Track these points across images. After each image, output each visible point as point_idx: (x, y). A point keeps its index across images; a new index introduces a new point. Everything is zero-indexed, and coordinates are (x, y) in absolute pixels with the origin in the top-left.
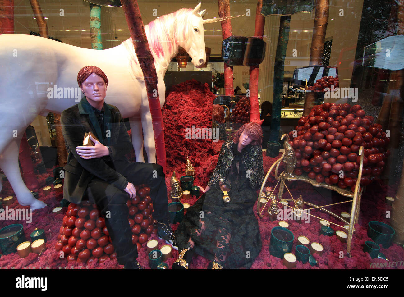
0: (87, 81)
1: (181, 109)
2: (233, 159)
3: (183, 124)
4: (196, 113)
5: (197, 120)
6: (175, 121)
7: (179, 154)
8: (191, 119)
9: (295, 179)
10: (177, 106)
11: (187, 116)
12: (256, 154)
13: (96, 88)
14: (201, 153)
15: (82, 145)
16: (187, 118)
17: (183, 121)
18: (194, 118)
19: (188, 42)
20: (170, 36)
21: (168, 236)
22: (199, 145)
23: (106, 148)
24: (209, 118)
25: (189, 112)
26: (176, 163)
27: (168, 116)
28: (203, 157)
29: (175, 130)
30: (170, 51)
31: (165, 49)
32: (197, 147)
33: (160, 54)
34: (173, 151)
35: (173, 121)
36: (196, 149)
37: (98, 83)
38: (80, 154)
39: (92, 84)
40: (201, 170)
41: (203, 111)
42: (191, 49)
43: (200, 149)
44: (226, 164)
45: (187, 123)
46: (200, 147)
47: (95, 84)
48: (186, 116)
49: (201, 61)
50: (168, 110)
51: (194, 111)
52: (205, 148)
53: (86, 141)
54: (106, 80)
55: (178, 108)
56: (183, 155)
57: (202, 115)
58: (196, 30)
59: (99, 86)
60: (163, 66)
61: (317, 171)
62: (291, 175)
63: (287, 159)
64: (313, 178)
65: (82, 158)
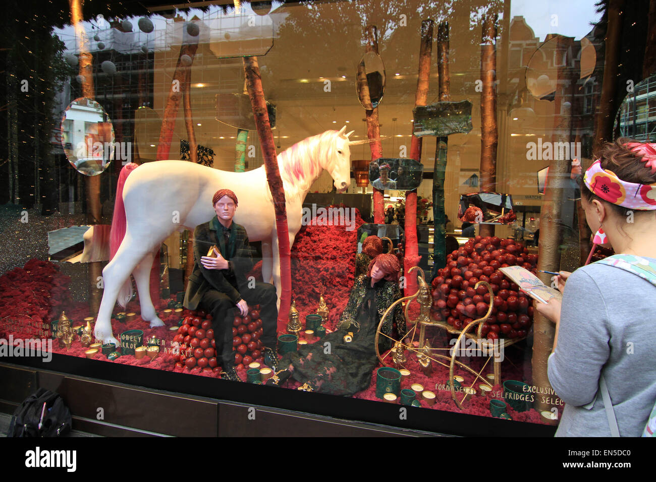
0: (220, 201)
1: (321, 237)
2: (364, 296)
3: (322, 253)
4: (338, 243)
5: (339, 251)
6: (313, 250)
7: (313, 290)
8: (331, 249)
9: (431, 324)
10: (318, 233)
11: (327, 246)
12: (390, 290)
13: (226, 208)
14: (340, 292)
15: (206, 256)
16: (327, 247)
17: (321, 250)
18: (335, 248)
19: (331, 165)
20: (313, 158)
22: (339, 282)
23: (226, 262)
24: (353, 249)
25: (330, 240)
26: (309, 301)
27: (306, 244)
28: (342, 297)
29: (312, 261)
30: (312, 172)
31: (306, 169)
32: (336, 284)
33: (300, 177)
34: (306, 287)
35: (311, 249)
36: (335, 286)
37: (228, 204)
38: (204, 263)
39: (223, 204)
40: (334, 310)
41: (347, 241)
42: (334, 171)
43: (340, 287)
44: (357, 301)
45: (326, 253)
46: (341, 284)
47: (226, 205)
48: (325, 245)
49: (343, 184)
50: (308, 238)
51: (337, 240)
52: (347, 286)
53: (210, 253)
54: (235, 201)
55: (318, 235)
56: (318, 292)
57: (345, 245)
58: (340, 152)
59: (229, 206)
60: (302, 189)
61: (455, 315)
62: (427, 318)
63: (420, 298)
64: (452, 324)
65: (204, 268)
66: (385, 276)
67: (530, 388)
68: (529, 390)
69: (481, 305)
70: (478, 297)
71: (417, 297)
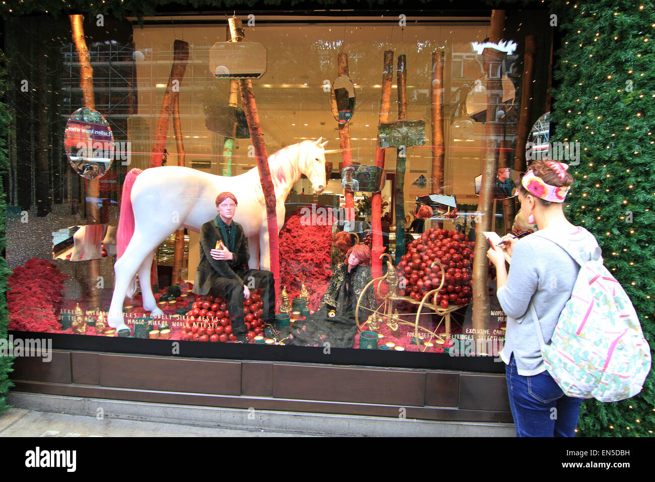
0: (223, 203)
1: (300, 233)
2: (343, 280)
3: (302, 247)
4: (315, 238)
5: (316, 245)
6: (294, 244)
7: (295, 280)
8: (310, 243)
9: (398, 298)
10: (297, 229)
11: (306, 240)
12: (364, 274)
13: (229, 208)
14: (319, 280)
15: (215, 249)
16: (306, 242)
17: (301, 244)
18: (313, 242)
19: (309, 170)
21: (273, 335)
22: (317, 271)
23: (231, 254)
24: (329, 243)
25: (308, 236)
26: (291, 289)
27: (287, 239)
28: (320, 284)
29: (293, 254)
30: (292, 177)
31: (288, 175)
32: (315, 273)
33: (283, 180)
34: (289, 277)
35: (291, 244)
36: (313, 275)
37: (231, 205)
38: (212, 255)
39: (226, 205)
40: (315, 295)
41: (323, 236)
42: (312, 176)
43: (318, 276)
44: (336, 285)
45: (305, 247)
46: (319, 273)
47: (229, 205)
48: (304, 240)
49: (320, 187)
50: (288, 234)
51: (314, 235)
52: (324, 275)
53: (218, 246)
54: (236, 203)
55: (297, 232)
56: (300, 280)
57: (322, 240)
58: (317, 160)
59: (231, 207)
60: (285, 190)
61: (416, 290)
62: (394, 294)
63: (389, 279)
64: (414, 298)
65: (213, 259)
66: (360, 263)
67: (470, 330)
68: (470, 332)
69: (436, 280)
70: (433, 275)
71: (386, 278)
